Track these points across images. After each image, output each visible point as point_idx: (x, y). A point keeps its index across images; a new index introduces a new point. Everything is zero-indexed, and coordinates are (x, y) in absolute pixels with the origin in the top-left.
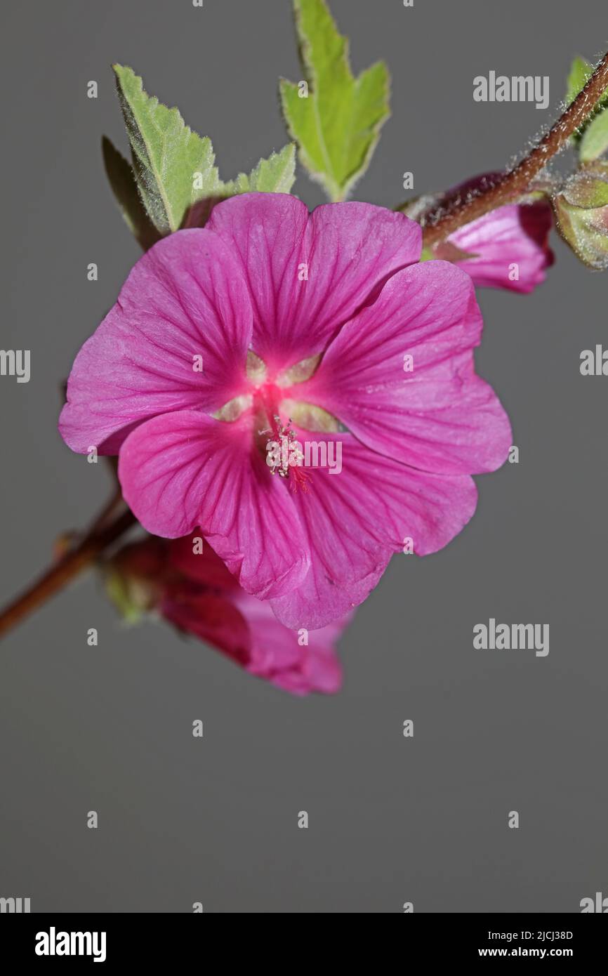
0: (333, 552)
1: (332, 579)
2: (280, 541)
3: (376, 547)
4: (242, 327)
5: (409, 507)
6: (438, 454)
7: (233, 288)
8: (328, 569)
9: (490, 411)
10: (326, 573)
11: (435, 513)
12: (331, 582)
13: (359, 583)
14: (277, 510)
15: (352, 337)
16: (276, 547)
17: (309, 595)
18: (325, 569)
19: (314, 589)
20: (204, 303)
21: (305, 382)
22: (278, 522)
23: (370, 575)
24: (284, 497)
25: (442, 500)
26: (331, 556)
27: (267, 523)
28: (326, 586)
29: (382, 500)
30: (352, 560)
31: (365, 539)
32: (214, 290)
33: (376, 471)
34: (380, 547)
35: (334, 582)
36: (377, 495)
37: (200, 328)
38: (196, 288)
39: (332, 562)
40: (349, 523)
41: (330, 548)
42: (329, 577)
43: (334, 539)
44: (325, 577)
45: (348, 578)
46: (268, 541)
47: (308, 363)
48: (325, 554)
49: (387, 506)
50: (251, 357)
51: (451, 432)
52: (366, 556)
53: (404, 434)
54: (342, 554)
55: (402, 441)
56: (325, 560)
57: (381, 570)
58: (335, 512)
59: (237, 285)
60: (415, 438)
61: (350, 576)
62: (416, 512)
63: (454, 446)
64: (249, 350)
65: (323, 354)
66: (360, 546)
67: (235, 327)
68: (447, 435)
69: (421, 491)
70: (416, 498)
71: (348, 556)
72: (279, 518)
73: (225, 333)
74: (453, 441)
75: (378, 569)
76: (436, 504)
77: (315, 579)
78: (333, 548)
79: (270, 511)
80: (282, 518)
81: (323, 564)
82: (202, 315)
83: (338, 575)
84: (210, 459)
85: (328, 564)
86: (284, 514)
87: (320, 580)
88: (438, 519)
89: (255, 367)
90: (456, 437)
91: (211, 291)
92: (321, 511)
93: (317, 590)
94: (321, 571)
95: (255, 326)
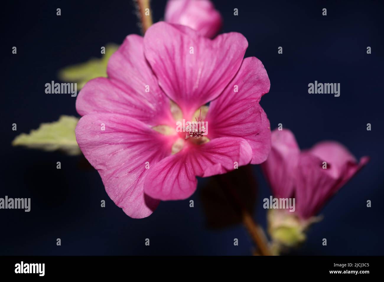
0: (248, 129)
1: (257, 133)
2: (231, 149)
3: (253, 108)
4: (137, 125)
5: (248, 90)
6: (232, 67)
7: (115, 120)
8: (253, 133)
9: (227, 38)
10: (254, 135)
11: (255, 78)
12: (258, 134)
13: (262, 122)
14: (222, 146)
15: (166, 82)
16: (232, 151)
17: (258, 146)
18: (253, 135)
19: (257, 143)
20: (115, 135)
21: (183, 113)
22: (225, 147)
23: (262, 116)
24: (219, 140)
25: (250, 73)
26: (249, 130)
27: (223, 152)
28: (258, 137)
29: (242, 100)
30: (253, 121)
31: (248, 112)
32: (111, 128)
33: (230, 98)
34: (253, 107)
35: (258, 132)
36: (239, 101)
37: (127, 142)
38: (106, 135)
39: (251, 131)
40: (241, 117)
41: (246, 129)
42: (256, 134)
43: (243, 126)
44: (255, 136)
45: (259, 125)
46: (229, 154)
47: (174, 108)
48: (248, 132)
49: (245, 99)
50: (156, 129)
51: (227, 59)
52: (255, 114)
53: (220, 79)
54: (250, 125)
55: (222, 81)
56: (250, 133)
57: (262, 110)
58: (235, 121)
59: (114, 118)
60: (223, 76)
61: (259, 124)
62: (251, 88)
63: (233, 59)
64: (152, 128)
65: (171, 99)
66: (251, 115)
67: (135, 128)
68: (228, 61)
69: (243, 81)
70: (246, 85)
71: (251, 122)
72: (225, 146)
73: (136, 133)
74: (230, 59)
75: (260, 111)
76: (251, 76)
77: (254, 140)
78: (247, 128)
79: (221, 149)
80: (225, 145)
81: (251, 135)
82: (121, 138)
83: (256, 130)
84: (186, 164)
85: (251, 133)
86: (224, 143)
87: (255, 138)
88: (257, 78)
89: (163, 130)
90: (229, 57)
91: (110, 129)
92: (233, 127)
93: (258, 142)
94: (254, 137)
95: (141, 120)
